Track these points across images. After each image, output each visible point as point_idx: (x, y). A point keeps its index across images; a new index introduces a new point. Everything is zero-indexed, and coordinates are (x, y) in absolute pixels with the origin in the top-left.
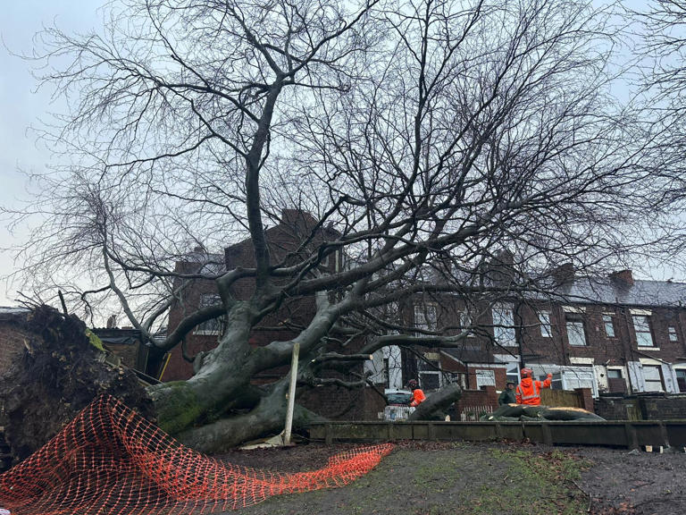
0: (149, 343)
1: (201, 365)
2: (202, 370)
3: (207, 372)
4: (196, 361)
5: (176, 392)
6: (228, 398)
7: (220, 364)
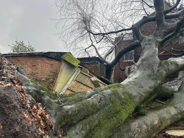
0: (105, 64)
1: (129, 72)
2: (131, 75)
3: (135, 77)
4: (125, 70)
5: (115, 93)
6: (151, 94)
7: (142, 72)
